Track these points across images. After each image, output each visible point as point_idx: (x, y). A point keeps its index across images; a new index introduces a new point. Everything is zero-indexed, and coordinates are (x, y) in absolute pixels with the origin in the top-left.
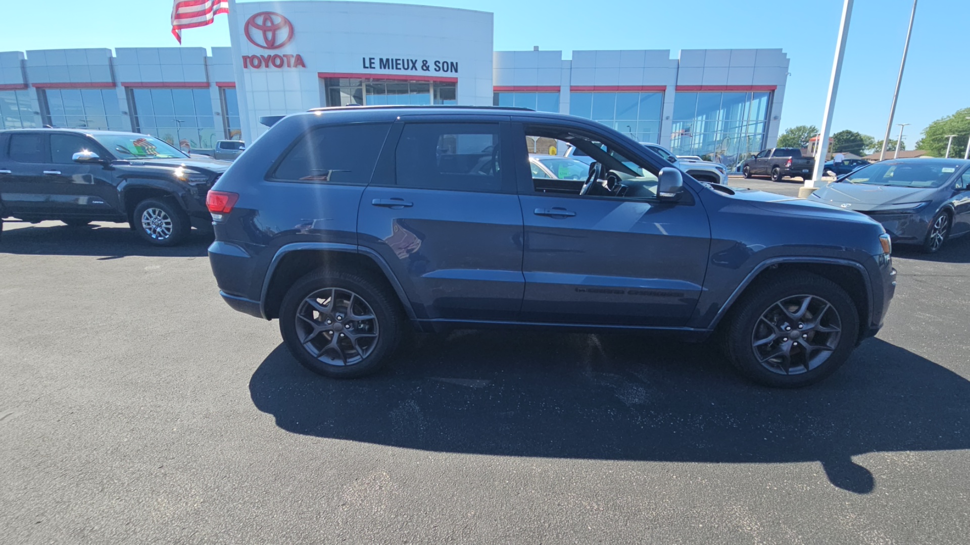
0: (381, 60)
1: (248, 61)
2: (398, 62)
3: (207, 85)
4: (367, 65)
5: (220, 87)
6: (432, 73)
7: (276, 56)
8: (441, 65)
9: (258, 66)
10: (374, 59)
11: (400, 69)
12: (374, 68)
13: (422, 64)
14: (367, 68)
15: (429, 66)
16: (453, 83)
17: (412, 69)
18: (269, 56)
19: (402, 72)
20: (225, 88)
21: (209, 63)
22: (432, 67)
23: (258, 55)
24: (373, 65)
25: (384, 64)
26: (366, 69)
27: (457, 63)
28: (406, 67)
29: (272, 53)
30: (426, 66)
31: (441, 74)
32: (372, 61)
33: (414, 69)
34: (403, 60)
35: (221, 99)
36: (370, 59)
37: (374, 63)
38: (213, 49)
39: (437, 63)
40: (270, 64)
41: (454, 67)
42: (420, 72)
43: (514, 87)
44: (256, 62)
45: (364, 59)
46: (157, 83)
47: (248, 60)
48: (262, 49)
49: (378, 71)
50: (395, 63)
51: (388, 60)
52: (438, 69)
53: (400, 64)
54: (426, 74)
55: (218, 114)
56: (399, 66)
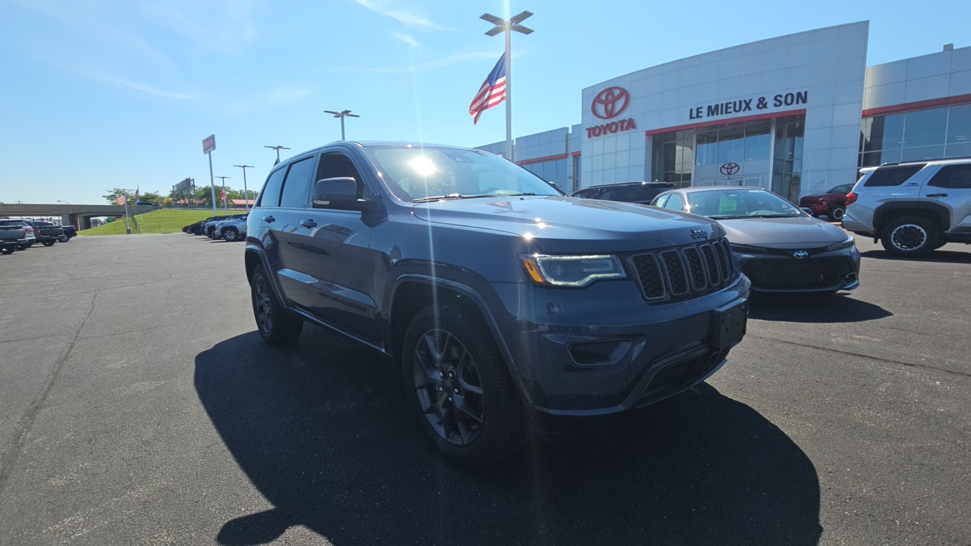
0: (710, 108)
1: (593, 132)
2: (729, 106)
3: (566, 156)
4: (694, 115)
5: (574, 156)
6: (771, 109)
7: (613, 123)
8: (783, 99)
9: (598, 135)
10: (701, 108)
11: (731, 112)
12: (701, 117)
13: (758, 102)
14: (694, 118)
15: (766, 103)
16: (801, 116)
17: (744, 110)
18: (608, 125)
19: (734, 115)
20: (577, 156)
21: (569, 138)
22: (770, 102)
23: (599, 125)
24: (700, 115)
25: (711, 111)
26: (693, 120)
27: (806, 93)
28: (737, 108)
29: (609, 121)
30: (763, 104)
31: (784, 108)
32: (700, 110)
33: (747, 109)
34: (735, 103)
35: (574, 166)
36: (698, 109)
37: (701, 112)
38: (573, 127)
39: (778, 98)
40: (608, 131)
41: (802, 98)
42: (755, 111)
43: (905, 105)
44: (597, 131)
45: (691, 110)
46: (547, 157)
47: (591, 131)
48: (603, 120)
49: (705, 118)
50: (726, 108)
51: (717, 106)
52: (778, 104)
53: (730, 107)
54: (764, 111)
55: (570, 177)
56: (729, 110)
